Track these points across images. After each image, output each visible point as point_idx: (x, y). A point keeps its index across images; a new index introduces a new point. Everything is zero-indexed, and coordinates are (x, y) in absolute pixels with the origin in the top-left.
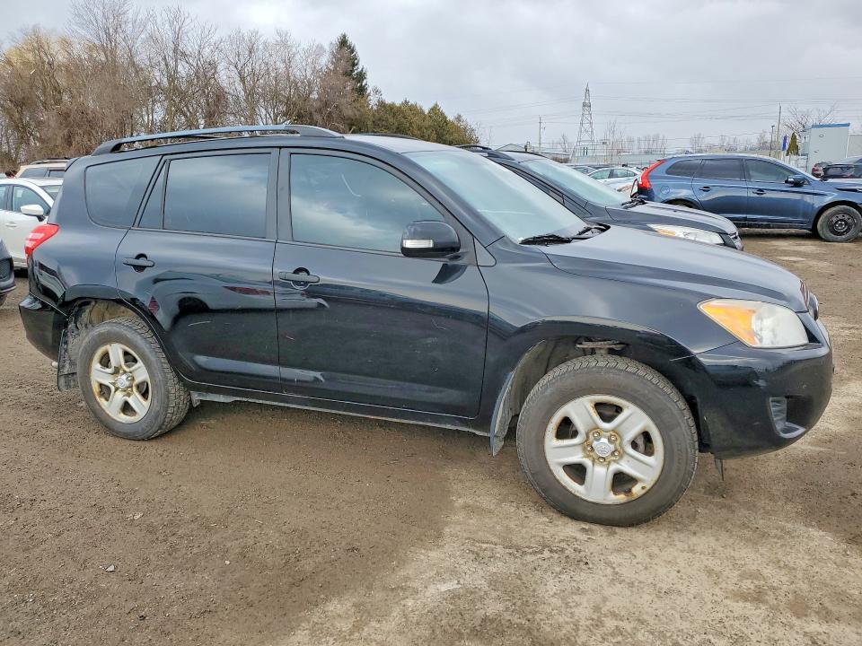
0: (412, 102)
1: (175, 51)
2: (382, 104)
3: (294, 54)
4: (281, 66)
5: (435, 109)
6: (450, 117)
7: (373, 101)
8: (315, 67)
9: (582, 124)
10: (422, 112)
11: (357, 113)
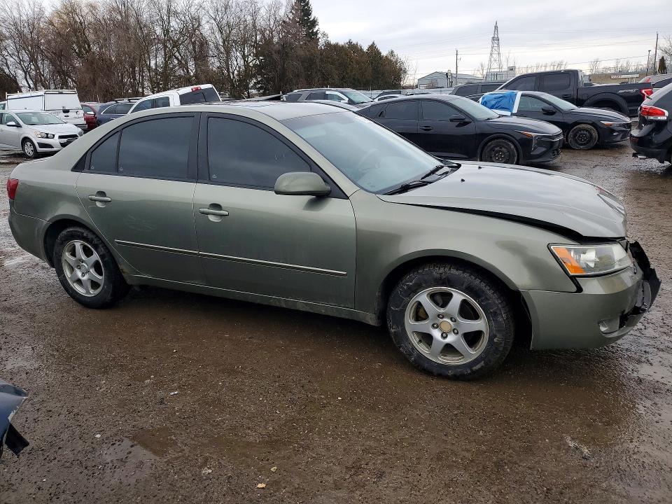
0: (354, 42)
1: (169, 11)
2: (328, 45)
3: (259, 9)
4: (249, 18)
5: (372, 47)
6: (384, 53)
7: (321, 42)
8: (276, 18)
9: (491, 54)
10: (361, 49)
11: (307, 53)
